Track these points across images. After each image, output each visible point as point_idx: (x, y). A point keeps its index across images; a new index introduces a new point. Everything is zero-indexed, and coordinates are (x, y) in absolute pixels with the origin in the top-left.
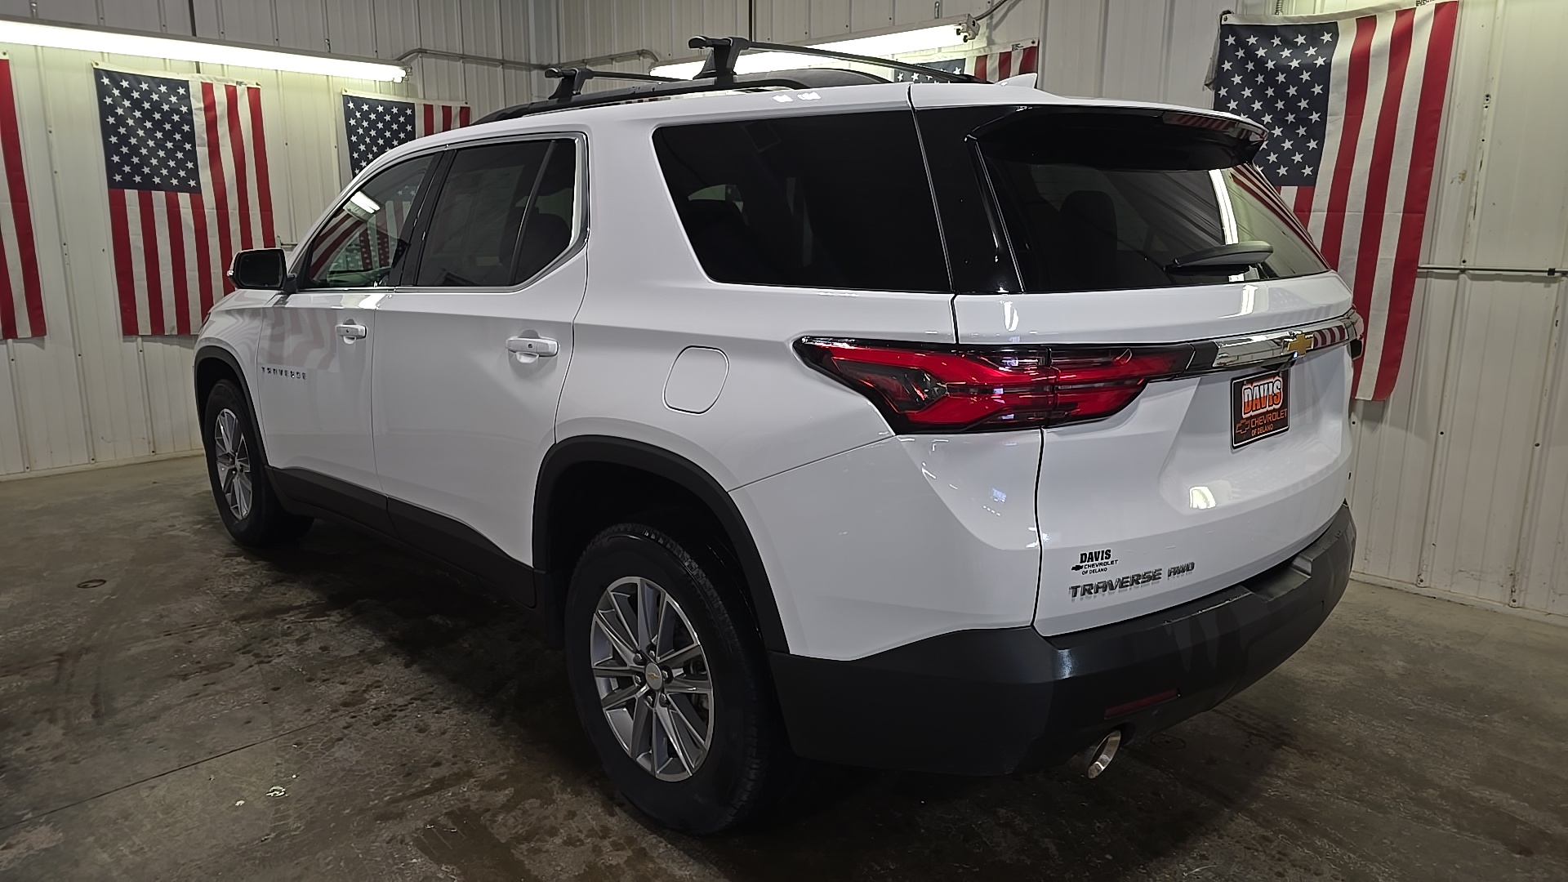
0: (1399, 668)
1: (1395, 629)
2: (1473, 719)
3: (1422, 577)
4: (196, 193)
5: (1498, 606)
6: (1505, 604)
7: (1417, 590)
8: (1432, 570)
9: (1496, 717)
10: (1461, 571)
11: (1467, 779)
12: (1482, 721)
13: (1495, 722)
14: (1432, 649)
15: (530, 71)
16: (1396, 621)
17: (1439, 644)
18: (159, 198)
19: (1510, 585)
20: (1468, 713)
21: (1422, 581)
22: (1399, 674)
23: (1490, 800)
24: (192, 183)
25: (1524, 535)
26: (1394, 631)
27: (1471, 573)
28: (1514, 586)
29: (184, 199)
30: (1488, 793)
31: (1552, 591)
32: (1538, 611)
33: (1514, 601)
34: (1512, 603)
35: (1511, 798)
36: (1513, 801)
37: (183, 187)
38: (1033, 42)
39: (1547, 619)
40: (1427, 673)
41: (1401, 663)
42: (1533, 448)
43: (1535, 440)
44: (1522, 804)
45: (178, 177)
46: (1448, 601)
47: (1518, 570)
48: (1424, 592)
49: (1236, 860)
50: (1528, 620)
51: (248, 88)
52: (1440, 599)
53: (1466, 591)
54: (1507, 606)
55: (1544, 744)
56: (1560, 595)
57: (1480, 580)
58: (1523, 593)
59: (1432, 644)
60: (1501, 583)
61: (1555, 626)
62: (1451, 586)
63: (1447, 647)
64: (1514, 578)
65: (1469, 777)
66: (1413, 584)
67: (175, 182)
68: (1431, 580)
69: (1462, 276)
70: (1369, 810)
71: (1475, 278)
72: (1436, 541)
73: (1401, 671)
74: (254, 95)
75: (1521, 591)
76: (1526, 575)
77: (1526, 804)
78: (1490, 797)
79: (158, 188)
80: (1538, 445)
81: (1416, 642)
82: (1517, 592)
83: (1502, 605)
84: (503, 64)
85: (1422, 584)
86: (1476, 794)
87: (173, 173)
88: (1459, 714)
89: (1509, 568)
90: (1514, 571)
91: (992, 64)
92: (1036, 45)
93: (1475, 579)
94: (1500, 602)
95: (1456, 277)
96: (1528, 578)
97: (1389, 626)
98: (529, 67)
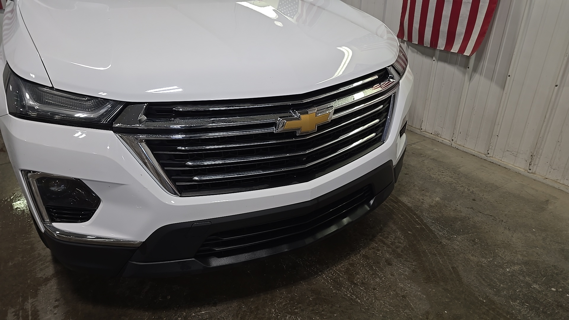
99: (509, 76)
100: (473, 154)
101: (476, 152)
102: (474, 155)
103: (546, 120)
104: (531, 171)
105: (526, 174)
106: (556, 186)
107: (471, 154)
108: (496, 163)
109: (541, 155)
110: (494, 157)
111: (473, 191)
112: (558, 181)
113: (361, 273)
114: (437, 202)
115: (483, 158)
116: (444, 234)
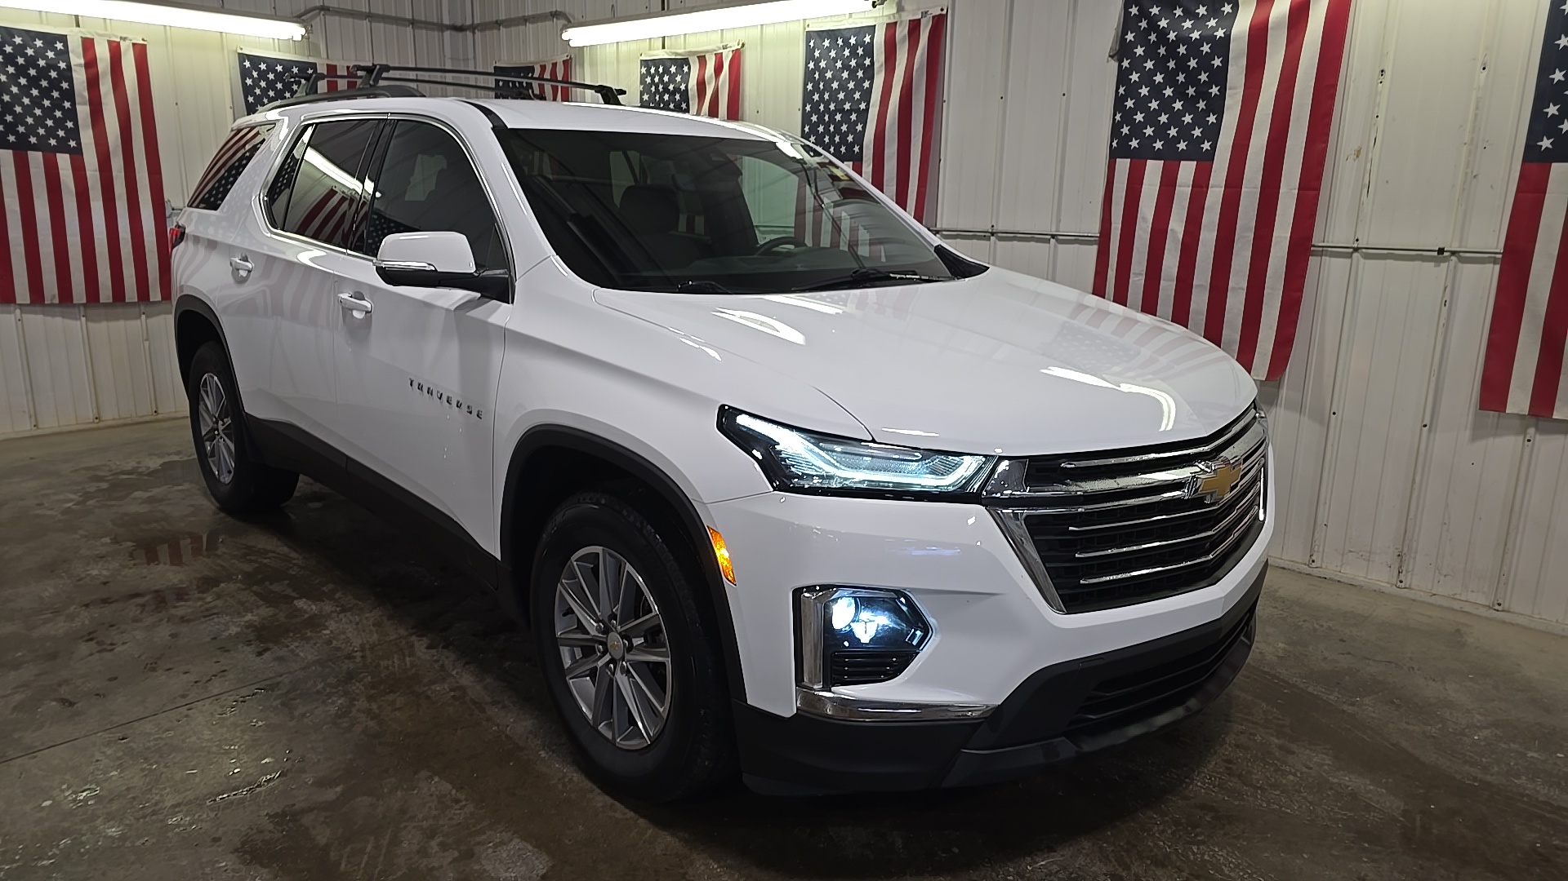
0: (1279, 650)
1: (1282, 610)
2: (1344, 703)
3: (1313, 558)
4: (77, 154)
5: (1386, 587)
6: (1392, 585)
7: (1309, 570)
8: (1323, 552)
9: (1367, 701)
10: (1351, 552)
11: (1329, 765)
12: (1353, 704)
13: (1366, 705)
14: (1315, 630)
15: (443, 32)
16: (1284, 602)
17: (1322, 626)
18: (36, 159)
19: (1397, 565)
20: (1340, 696)
21: (1313, 561)
22: (1279, 657)
23: (1348, 786)
24: (73, 144)
25: (1411, 516)
26: (1281, 612)
27: (1361, 554)
28: (1401, 567)
29: (64, 161)
30: (1347, 778)
31: (1437, 572)
32: (1424, 592)
33: (1401, 582)
34: (1399, 584)
35: (1370, 785)
36: (1372, 787)
37: (63, 147)
38: (942, 10)
39: (1432, 600)
40: (1306, 655)
41: (1281, 645)
42: (1421, 429)
43: (1423, 421)
44: (1379, 790)
45: (56, 137)
46: (1339, 581)
47: (1405, 550)
48: (1316, 572)
49: (1084, 851)
50: (1414, 600)
51: (134, 44)
52: (1331, 579)
53: (1354, 571)
54: (1394, 587)
55: (1411, 728)
56: (1445, 576)
57: (1369, 561)
58: (1409, 574)
59: (1316, 625)
60: (1389, 564)
61: (1440, 606)
62: (1341, 566)
63: (1329, 628)
64: (1401, 561)
65: (1330, 763)
66: (1305, 564)
67: (53, 142)
68: (1322, 561)
69: (1356, 255)
70: (1226, 798)
71: (1367, 257)
72: (1328, 521)
73: (1280, 653)
74: (141, 52)
75: (1407, 572)
76: (1413, 555)
77: (1384, 791)
78: (1348, 784)
79: (34, 148)
80: (1425, 426)
81: (1300, 624)
82: (1404, 572)
83: (1389, 586)
84: (412, 24)
85: (1314, 565)
86: (1336, 780)
87: (51, 132)
88: (1331, 697)
89: (1397, 549)
90: (1402, 552)
91: (902, 32)
92: (944, 12)
93: (1364, 559)
94: (1387, 583)
95: (1350, 256)
96: (1415, 558)
97: (1276, 607)
98: (442, 27)
99: (1334, 413)
100: (1282, 566)
101: (1286, 562)
102: (1284, 568)
103: (1416, 486)
104: (1403, 585)
105: (1394, 590)
106: (1456, 605)
107: (1277, 567)
108: (1332, 577)
109: (1416, 552)
110: (1324, 567)
111: (1329, 627)
112: (1456, 597)
113: (1256, 771)
114: (1284, 649)
115: (1303, 571)
116: (1338, 698)
